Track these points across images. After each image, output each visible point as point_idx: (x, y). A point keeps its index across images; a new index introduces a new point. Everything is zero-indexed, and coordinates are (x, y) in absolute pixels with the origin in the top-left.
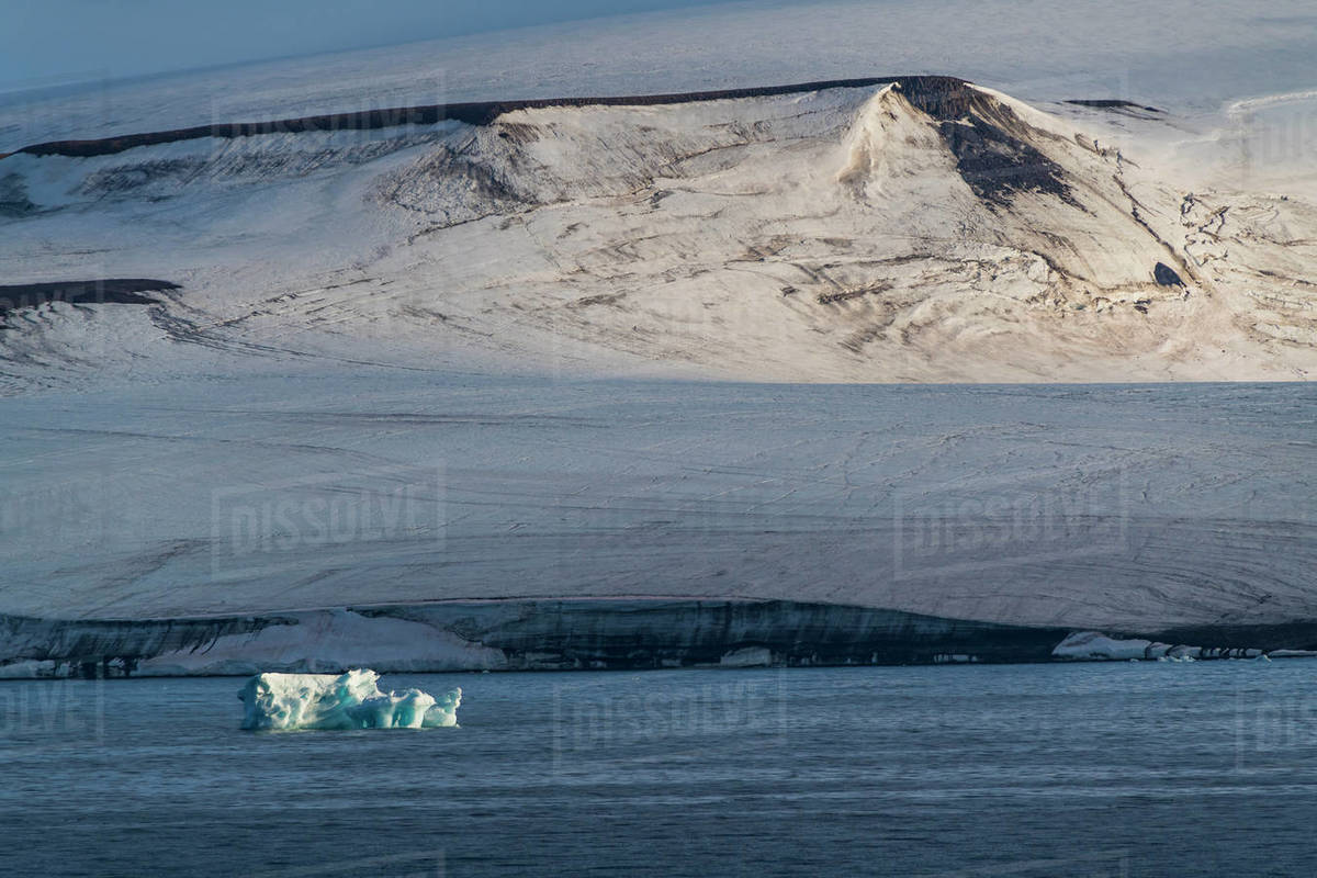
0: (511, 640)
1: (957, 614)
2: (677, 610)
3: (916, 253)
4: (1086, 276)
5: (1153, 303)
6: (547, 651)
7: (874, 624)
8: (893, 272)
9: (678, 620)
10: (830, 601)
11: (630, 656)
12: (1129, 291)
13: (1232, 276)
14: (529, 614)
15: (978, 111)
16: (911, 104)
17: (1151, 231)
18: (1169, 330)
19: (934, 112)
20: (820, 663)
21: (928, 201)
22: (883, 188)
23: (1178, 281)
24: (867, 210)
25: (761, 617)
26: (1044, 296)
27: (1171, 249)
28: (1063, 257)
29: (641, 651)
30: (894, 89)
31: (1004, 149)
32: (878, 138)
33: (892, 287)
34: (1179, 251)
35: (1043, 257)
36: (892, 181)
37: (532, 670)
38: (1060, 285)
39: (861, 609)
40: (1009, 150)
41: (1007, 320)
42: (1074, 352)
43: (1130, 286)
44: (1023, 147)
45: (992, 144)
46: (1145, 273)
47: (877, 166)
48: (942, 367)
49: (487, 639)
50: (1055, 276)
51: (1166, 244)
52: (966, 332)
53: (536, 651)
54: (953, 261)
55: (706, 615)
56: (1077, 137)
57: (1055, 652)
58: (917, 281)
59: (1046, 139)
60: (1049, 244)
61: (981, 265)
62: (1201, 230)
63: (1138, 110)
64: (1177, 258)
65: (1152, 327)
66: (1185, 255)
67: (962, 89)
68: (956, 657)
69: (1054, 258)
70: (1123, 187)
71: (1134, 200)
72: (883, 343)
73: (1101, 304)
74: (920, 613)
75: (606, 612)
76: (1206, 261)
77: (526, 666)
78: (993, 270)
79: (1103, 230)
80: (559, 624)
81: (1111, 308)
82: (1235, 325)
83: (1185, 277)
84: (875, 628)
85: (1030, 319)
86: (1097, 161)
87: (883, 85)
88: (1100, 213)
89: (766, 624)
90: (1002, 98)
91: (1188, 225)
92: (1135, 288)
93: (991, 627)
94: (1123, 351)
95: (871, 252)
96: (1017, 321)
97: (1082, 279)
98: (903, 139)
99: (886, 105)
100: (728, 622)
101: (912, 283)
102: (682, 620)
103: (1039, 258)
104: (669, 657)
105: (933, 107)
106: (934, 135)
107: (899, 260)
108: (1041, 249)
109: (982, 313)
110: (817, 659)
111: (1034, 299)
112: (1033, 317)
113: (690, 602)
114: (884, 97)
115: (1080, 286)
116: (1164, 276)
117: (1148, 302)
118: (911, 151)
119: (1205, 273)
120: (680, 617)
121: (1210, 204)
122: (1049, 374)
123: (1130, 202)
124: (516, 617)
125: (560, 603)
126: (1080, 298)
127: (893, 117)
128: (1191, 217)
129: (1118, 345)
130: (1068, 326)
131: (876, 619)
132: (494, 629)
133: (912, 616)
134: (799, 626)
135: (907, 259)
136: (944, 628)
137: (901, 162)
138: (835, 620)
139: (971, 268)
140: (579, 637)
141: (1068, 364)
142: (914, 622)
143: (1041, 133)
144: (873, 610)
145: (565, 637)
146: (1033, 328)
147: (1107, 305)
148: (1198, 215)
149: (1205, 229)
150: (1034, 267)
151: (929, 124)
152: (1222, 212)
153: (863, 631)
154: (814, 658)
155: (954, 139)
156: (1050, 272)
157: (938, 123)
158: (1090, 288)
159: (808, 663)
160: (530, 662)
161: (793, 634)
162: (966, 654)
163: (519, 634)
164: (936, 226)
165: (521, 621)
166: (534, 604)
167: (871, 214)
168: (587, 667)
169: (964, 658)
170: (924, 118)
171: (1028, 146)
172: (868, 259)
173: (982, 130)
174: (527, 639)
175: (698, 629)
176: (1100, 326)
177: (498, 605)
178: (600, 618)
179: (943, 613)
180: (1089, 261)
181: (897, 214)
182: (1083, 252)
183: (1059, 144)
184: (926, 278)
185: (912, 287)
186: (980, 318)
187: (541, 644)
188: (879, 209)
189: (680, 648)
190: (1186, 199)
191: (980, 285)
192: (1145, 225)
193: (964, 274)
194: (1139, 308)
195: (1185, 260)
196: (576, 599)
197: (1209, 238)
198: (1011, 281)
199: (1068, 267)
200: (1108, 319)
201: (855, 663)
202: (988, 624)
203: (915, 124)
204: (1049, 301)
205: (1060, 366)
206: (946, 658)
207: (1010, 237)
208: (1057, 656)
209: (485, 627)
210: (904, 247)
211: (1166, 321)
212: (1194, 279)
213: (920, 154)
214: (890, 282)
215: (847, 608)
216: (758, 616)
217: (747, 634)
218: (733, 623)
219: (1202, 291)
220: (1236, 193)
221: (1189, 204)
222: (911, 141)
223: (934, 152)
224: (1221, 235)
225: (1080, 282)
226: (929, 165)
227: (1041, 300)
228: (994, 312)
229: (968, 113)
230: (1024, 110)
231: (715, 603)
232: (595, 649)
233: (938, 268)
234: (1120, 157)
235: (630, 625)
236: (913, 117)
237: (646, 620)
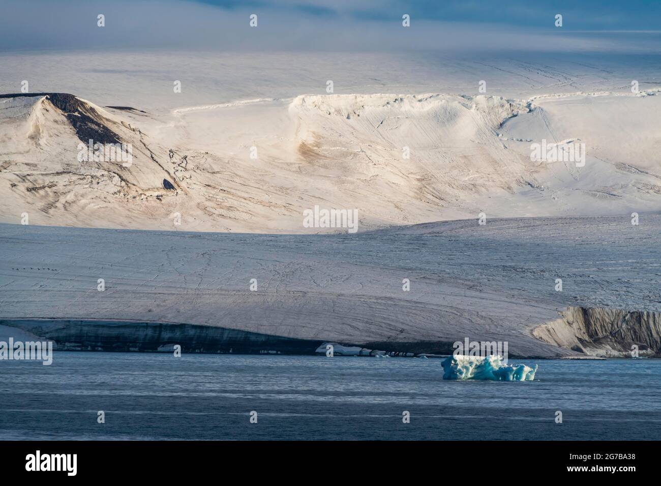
0: (59, 337)
1: (269, 333)
2: (136, 326)
3: (65, 171)
4: (136, 184)
5: (164, 196)
6: (75, 342)
7: (230, 336)
8: (56, 179)
9: (136, 331)
10: (208, 325)
11: (114, 345)
12: (153, 191)
13: (195, 186)
14: (67, 326)
15: (81, 109)
16: (54, 105)
17: (160, 165)
18: (171, 209)
19: (64, 109)
20: (204, 352)
21: (67, 148)
22: (46, 141)
23: (173, 188)
24: (41, 151)
25: (176, 331)
26: (120, 192)
27: (169, 173)
28: (126, 175)
29: (119, 344)
30: (47, 98)
31: (94, 127)
32: (42, 120)
33: (56, 185)
34: (172, 174)
35: (118, 174)
36: (50, 138)
37: (68, 350)
38: (125, 187)
39: (223, 329)
40: (97, 127)
41: (105, 201)
42: (134, 217)
43: (153, 189)
44: (102, 126)
45: (89, 124)
46: (160, 184)
47: (43, 132)
48: (82, 221)
49: (48, 336)
50: (123, 183)
51: (166, 171)
52: (89, 206)
53: (70, 342)
54: (81, 175)
55: (150, 329)
56: (122, 122)
57: (317, 351)
58: (66, 183)
59: (110, 123)
60: (120, 169)
61: (92, 177)
62: (179, 165)
63: (137, 111)
64: (171, 177)
65: (164, 207)
66: (175, 177)
67: (75, 99)
68: (270, 352)
69: (122, 175)
70: (145, 145)
71: (150, 151)
72: (56, 210)
73: (143, 196)
74: (251, 331)
75: (103, 326)
76: (183, 179)
77: (66, 348)
78: (97, 179)
79: (141, 164)
80: (81, 330)
81: (147, 198)
82: (198, 208)
83: (175, 186)
84: (230, 338)
85: (115, 201)
86: (132, 133)
87: (42, 96)
88: (138, 156)
89: (178, 334)
90: (91, 104)
91: (173, 163)
92: (156, 190)
93: (286, 339)
94: (154, 217)
95: (45, 169)
96: (110, 202)
97: (134, 185)
98: (52, 120)
99: (44, 105)
100: (160, 332)
101: (65, 184)
102: (139, 331)
103: (116, 175)
104: (132, 347)
105: (63, 107)
106: (65, 119)
107: (58, 173)
108: (116, 171)
109: (95, 198)
110: (203, 350)
111: (115, 193)
112: (116, 200)
113: (142, 323)
114: (43, 102)
115: (133, 188)
116: (167, 185)
117: (162, 196)
118: (56, 126)
119: (183, 184)
120: (138, 329)
121: (180, 154)
122: (125, 226)
123: (149, 151)
124: (61, 327)
125: (82, 321)
126: (134, 194)
127: (47, 111)
128: (174, 160)
129: (151, 214)
130: (131, 205)
131: (231, 333)
132: (51, 332)
133: (248, 333)
134: (194, 335)
135: (61, 173)
136: (263, 339)
137: (52, 130)
138: (211, 333)
139: (88, 178)
140: (91, 336)
141: (133, 222)
142: (249, 336)
143: (107, 120)
144: (229, 329)
145: (84, 336)
146: (117, 206)
147: (146, 197)
148: (176, 158)
149: (181, 165)
150: (114, 179)
151: (62, 114)
152: (185, 158)
153: (225, 338)
154: (202, 350)
155: (73, 121)
156: (121, 181)
157: (66, 114)
158: (138, 189)
159: (199, 352)
160: (67, 347)
161: (191, 339)
162: (274, 350)
163: (62, 334)
164: (71, 159)
165: (64, 328)
166: (69, 321)
167: (43, 153)
168: (94, 350)
169: (275, 352)
170: (60, 111)
171: (104, 126)
172: (45, 173)
173: (85, 119)
174: (66, 337)
175: (146, 335)
176: (143, 206)
177: (53, 321)
178: (100, 329)
179: (262, 332)
180: (137, 178)
181: (54, 153)
182: (134, 173)
183: (116, 125)
184: (70, 182)
185: (65, 186)
186: (94, 200)
187: (73, 339)
188: (47, 151)
189: (138, 343)
190: (170, 151)
191: (93, 186)
192: (157, 162)
193: (85, 181)
194: (158, 199)
195: (175, 179)
196: (89, 320)
197: (183, 169)
198: (105, 185)
199: (128, 180)
200: (146, 203)
201: (222, 352)
202: (284, 337)
203: (56, 114)
204: (122, 194)
205: (130, 222)
206: (266, 352)
207: (103, 165)
208: (318, 353)
209: (47, 331)
210: (59, 168)
211: (170, 205)
212: (179, 186)
213: (60, 127)
214: (55, 183)
215: (217, 328)
216: (175, 330)
217: (170, 338)
218: (163, 333)
219: (182, 192)
220: (188, 150)
221: (171, 154)
222: (56, 121)
223: (66, 127)
224: (187, 168)
225: (133, 186)
226: (65, 132)
227: (118, 194)
228: (99, 198)
229: (77, 110)
230: (100, 110)
231: (153, 324)
232: (98, 342)
233: (74, 178)
234: (140, 132)
235: (115, 332)
236: (56, 111)
237: (122, 330)
